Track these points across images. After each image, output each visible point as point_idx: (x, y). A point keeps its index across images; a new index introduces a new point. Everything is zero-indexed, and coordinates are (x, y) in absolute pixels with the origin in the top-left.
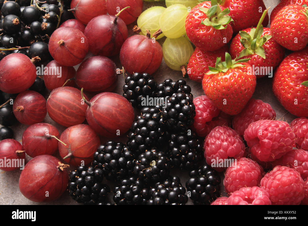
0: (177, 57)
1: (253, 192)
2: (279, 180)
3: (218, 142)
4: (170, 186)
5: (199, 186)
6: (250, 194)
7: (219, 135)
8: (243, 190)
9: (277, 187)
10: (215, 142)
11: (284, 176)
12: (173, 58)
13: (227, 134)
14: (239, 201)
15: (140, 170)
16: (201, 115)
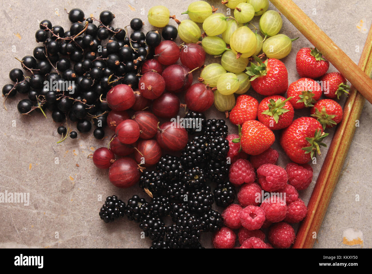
0: (225, 106)
1: (256, 210)
2: (273, 208)
3: (240, 172)
4: (204, 193)
5: (223, 196)
6: (253, 211)
7: (241, 167)
8: (250, 207)
9: (271, 212)
10: (238, 171)
11: (277, 206)
12: (221, 106)
13: (246, 167)
14: (247, 216)
15: (187, 179)
16: (232, 152)
